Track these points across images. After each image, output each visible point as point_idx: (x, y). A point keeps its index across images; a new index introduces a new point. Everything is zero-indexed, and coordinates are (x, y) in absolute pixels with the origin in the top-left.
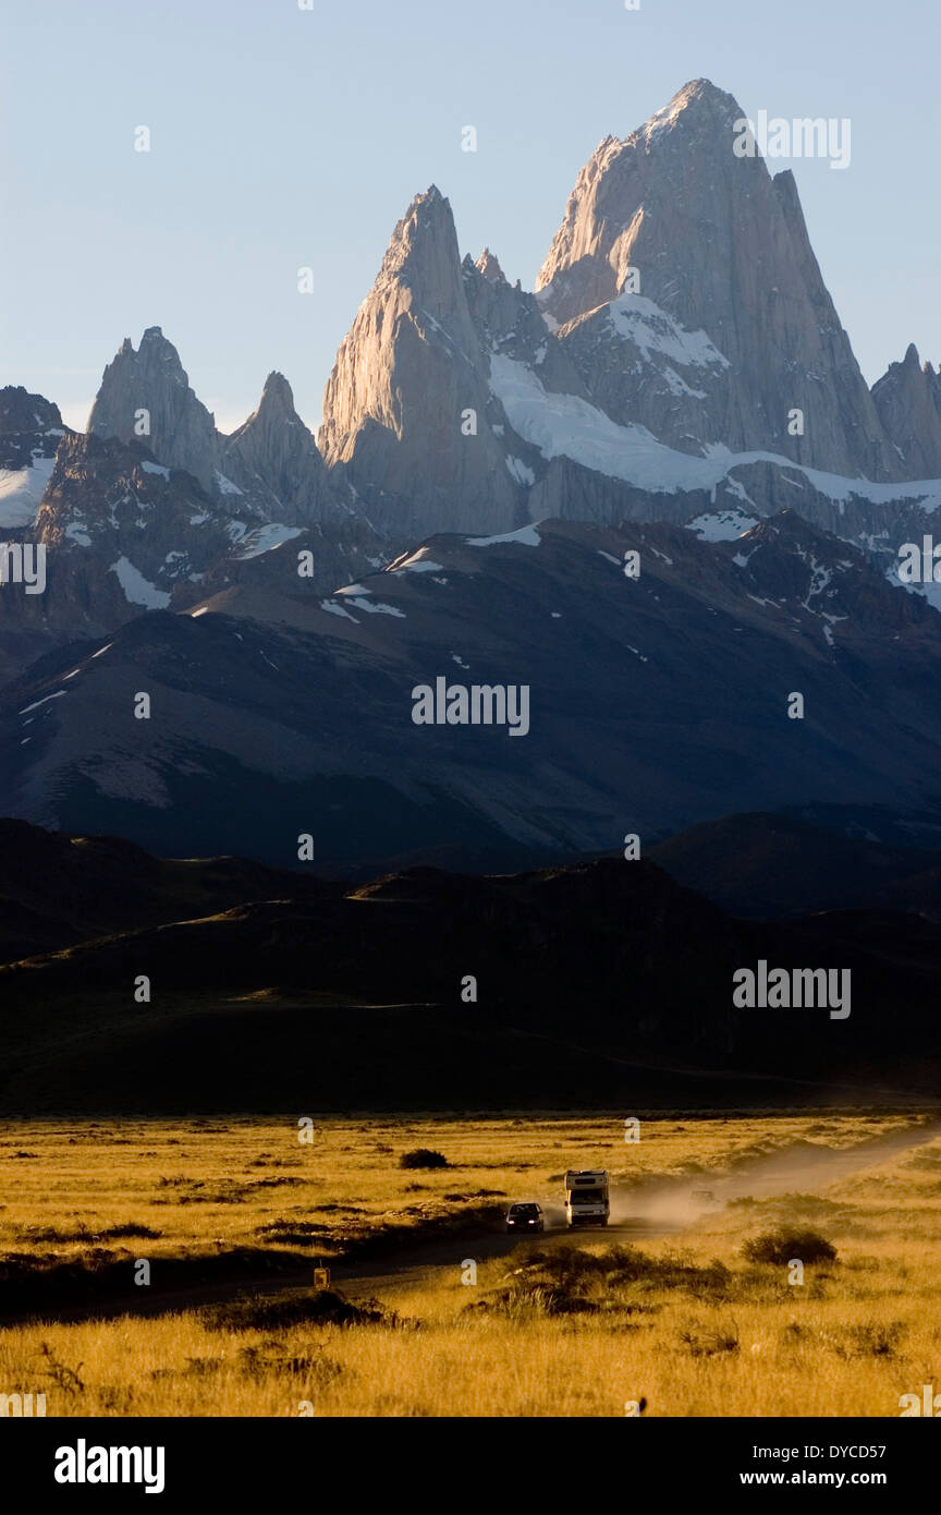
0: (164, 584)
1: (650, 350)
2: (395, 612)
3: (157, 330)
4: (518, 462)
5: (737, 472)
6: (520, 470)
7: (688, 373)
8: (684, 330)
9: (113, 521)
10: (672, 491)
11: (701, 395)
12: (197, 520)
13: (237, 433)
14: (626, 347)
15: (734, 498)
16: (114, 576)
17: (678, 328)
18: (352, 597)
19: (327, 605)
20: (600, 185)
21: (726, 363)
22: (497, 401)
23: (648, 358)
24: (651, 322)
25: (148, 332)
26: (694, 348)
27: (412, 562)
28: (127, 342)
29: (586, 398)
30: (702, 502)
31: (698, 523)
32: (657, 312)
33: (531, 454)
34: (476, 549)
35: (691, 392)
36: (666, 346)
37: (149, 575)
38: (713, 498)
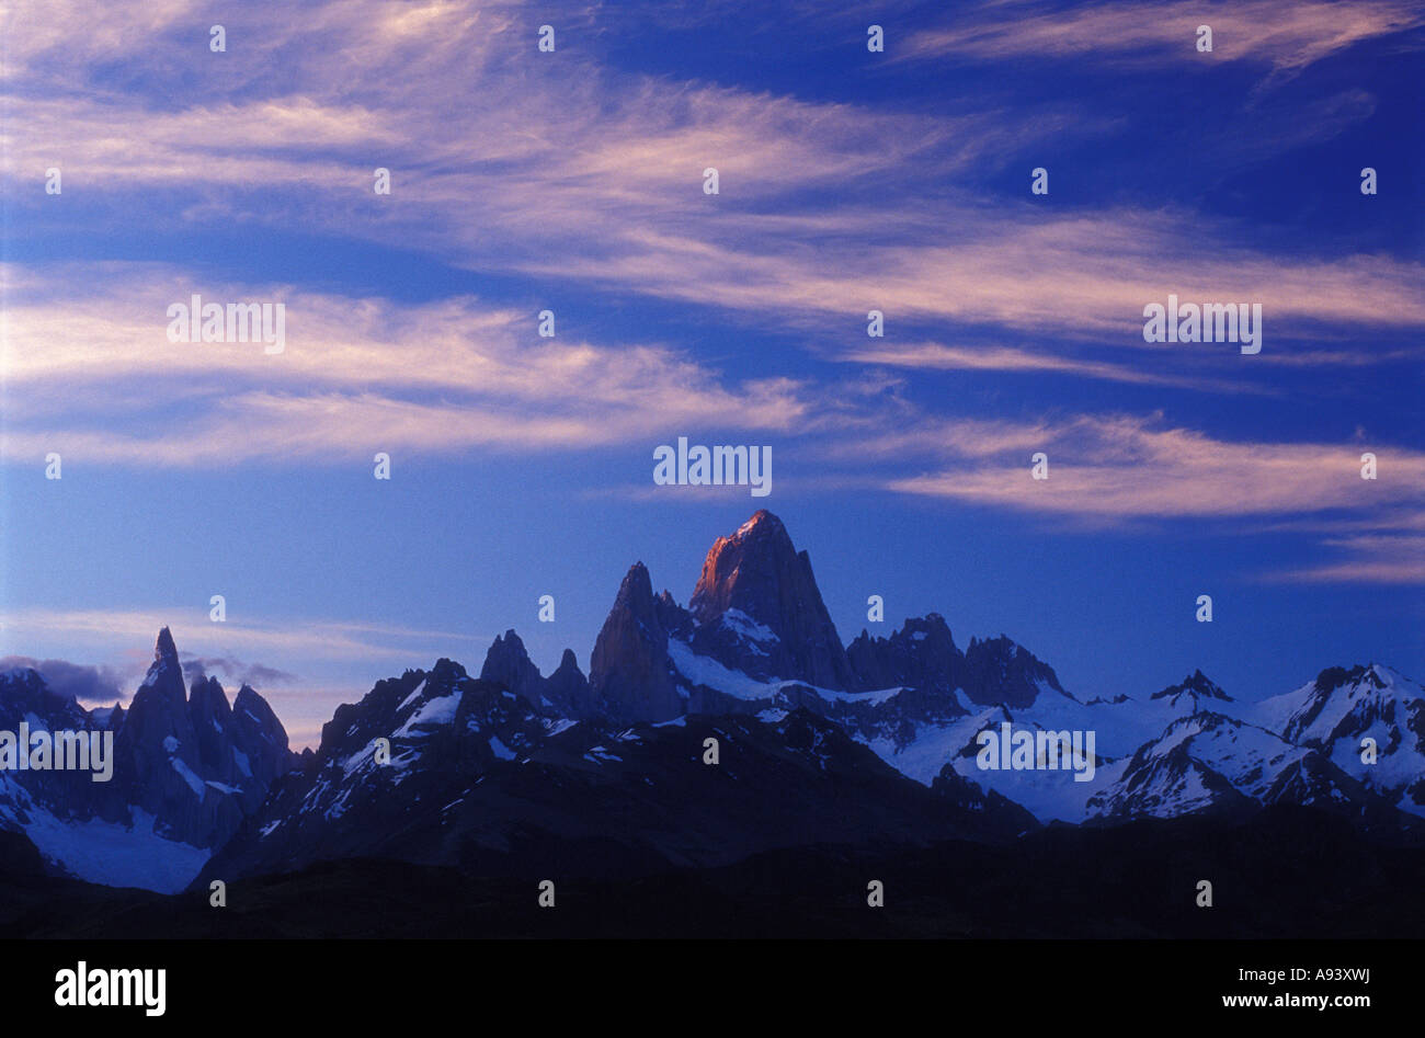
0: (513, 749)
1: (743, 635)
2: (618, 759)
3: (513, 630)
4: (682, 687)
5: (784, 690)
6: (683, 692)
7: (761, 645)
8: (759, 625)
9: (490, 720)
10: (753, 699)
11: (767, 655)
12: (529, 718)
13: (550, 678)
14: (732, 634)
15: (782, 702)
16: (489, 746)
17: (756, 624)
18: (598, 752)
19: (587, 757)
20: (718, 559)
21: (778, 640)
22: (671, 660)
23: (741, 638)
24: (744, 622)
25: (508, 632)
26: (763, 633)
27: (628, 736)
28: (499, 637)
29: (713, 658)
30: (766, 704)
31: (761, 714)
32: (746, 617)
33: (687, 684)
34: (657, 728)
35: (762, 654)
36: (751, 633)
37: (506, 745)
38: (773, 702)
